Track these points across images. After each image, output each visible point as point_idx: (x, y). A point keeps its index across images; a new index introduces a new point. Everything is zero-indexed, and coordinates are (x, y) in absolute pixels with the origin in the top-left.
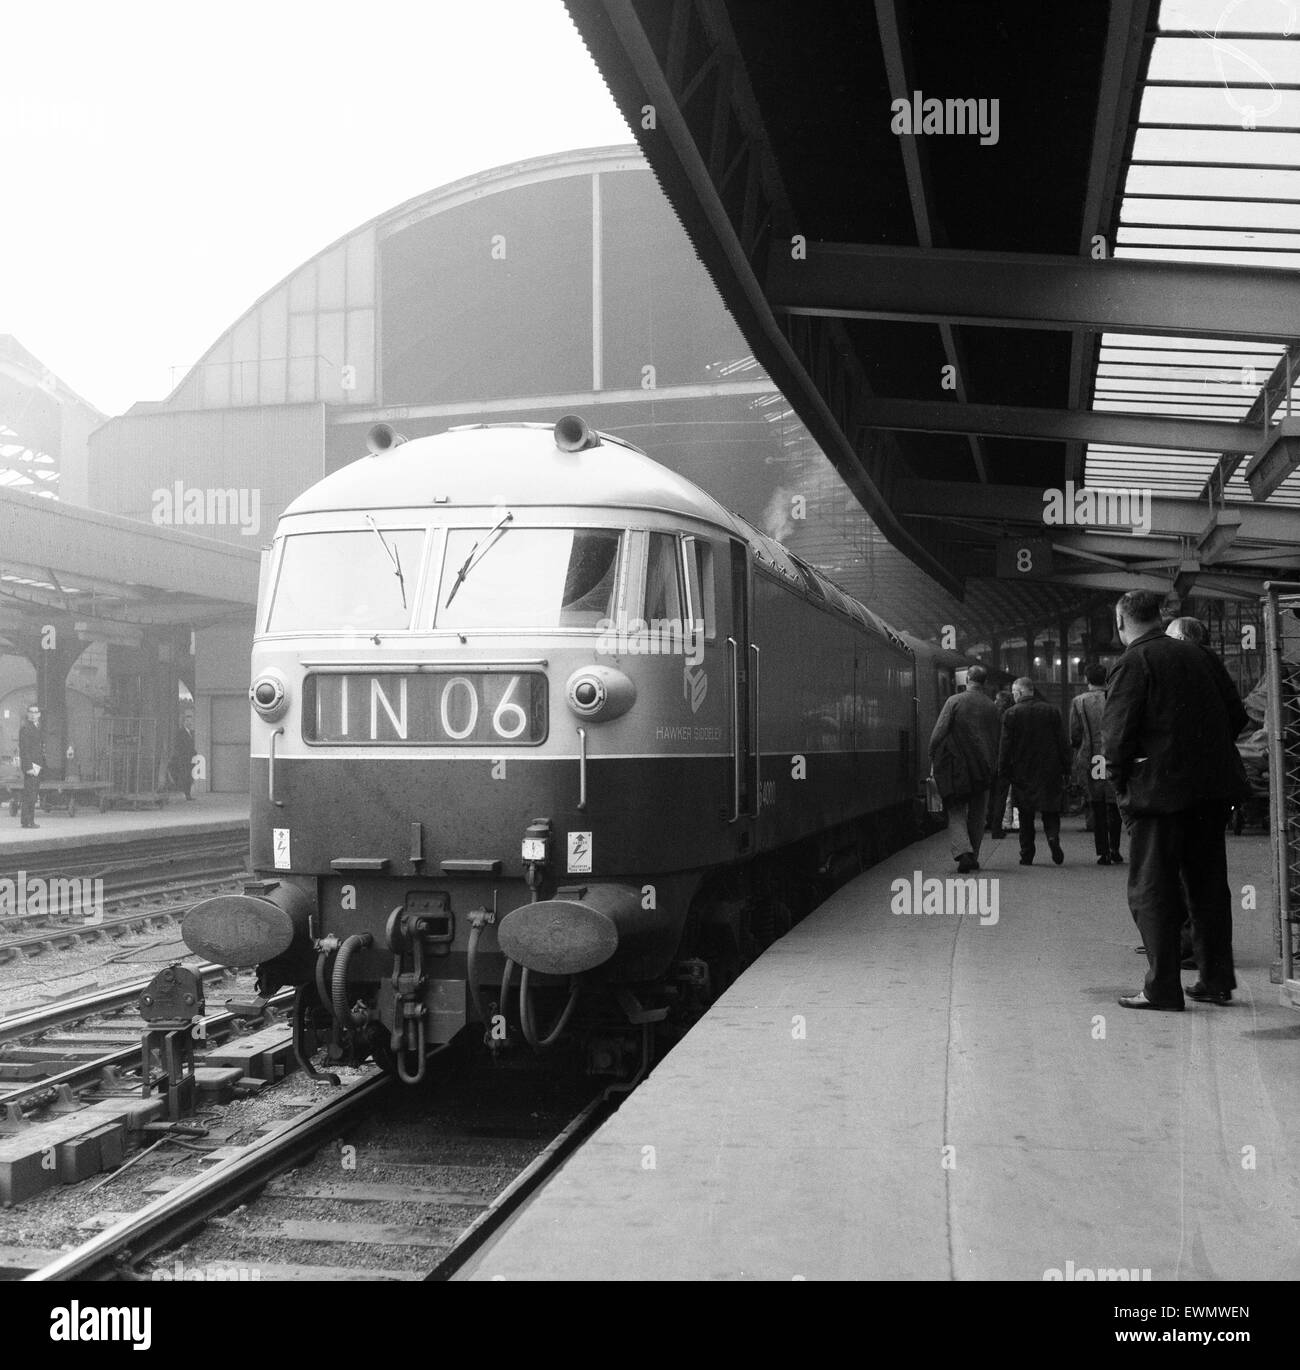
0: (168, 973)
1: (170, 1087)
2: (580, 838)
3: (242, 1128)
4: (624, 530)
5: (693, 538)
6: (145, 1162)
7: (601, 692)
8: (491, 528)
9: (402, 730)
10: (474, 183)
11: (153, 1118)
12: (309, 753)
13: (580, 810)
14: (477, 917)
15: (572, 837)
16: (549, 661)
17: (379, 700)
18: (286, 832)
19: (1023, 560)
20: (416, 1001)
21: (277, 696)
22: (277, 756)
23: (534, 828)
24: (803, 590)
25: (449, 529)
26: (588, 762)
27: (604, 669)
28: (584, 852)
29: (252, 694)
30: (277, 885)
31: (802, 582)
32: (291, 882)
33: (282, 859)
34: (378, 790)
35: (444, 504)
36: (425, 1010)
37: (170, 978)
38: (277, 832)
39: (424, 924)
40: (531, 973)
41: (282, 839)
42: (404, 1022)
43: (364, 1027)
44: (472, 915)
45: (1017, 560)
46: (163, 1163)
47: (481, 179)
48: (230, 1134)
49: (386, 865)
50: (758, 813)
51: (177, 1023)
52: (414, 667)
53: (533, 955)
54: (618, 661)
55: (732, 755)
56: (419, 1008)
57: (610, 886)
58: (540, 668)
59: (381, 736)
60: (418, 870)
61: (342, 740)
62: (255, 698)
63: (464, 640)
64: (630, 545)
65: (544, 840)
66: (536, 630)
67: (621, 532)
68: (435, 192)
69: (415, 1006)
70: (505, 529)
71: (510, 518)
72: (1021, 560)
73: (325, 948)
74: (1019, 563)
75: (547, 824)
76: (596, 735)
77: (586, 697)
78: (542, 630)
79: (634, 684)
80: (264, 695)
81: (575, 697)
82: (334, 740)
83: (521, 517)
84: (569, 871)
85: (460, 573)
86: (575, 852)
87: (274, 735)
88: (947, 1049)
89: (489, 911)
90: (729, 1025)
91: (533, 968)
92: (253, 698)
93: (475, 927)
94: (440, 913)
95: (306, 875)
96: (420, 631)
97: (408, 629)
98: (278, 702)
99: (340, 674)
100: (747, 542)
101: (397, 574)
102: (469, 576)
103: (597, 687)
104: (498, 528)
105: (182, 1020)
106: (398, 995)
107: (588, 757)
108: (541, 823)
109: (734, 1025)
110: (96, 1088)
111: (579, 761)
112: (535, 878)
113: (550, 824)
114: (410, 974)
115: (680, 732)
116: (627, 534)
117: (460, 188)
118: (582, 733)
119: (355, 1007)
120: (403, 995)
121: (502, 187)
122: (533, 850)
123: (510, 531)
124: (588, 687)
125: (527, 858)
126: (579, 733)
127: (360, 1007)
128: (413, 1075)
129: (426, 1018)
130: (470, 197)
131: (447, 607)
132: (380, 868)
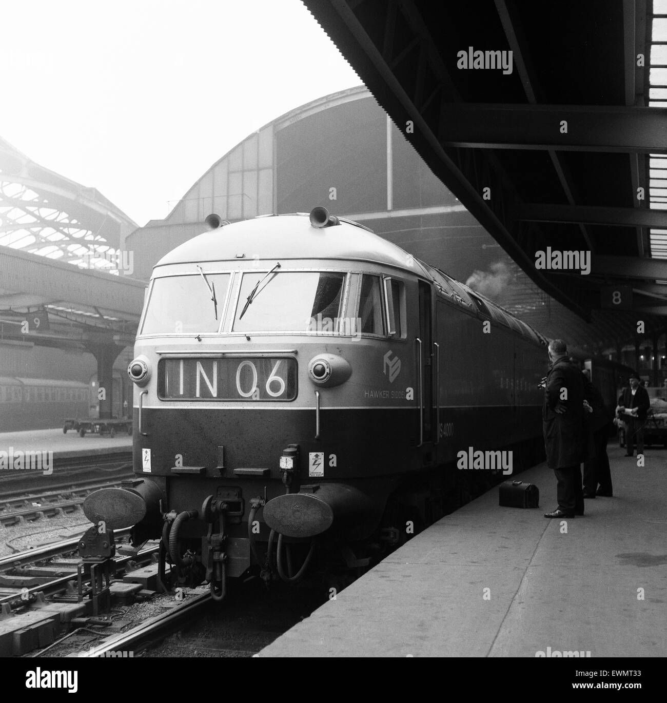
0: (93, 530)
1: (93, 596)
2: (317, 456)
3: (133, 621)
4: (347, 273)
5: (390, 278)
6: (67, 642)
7: (328, 369)
8: (267, 272)
9: (214, 392)
10: (325, 101)
11: (78, 615)
12: (161, 405)
13: (317, 439)
14: (255, 502)
15: (312, 455)
16: (298, 351)
17: (201, 374)
18: (149, 450)
19: (616, 298)
20: (221, 551)
21: (143, 372)
22: (143, 407)
23: (288, 450)
24: (476, 312)
25: (244, 273)
26: (321, 411)
27: (331, 356)
28: (319, 464)
29: (129, 370)
30: (142, 482)
31: (475, 307)
32: (151, 480)
33: (147, 467)
34: (200, 427)
35: (242, 258)
36: (226, 557)
37: (94, 532)
38: (144, 450)
39: (225, 506)
40: (283, 537)
41: (146, 454)
42: (214, 564)
43: (191, 566)
44: (253, 501)
45: (613, 297)
46: (78, 643)
47: (328, 99)
48: (125, 625)
49: (203, 471)
50: (438, 441)
51: (98, 559)
52: (220, 354)
53: (283, 526)
54: (340, 351)
55: (419, 407)
56: (222, 555)
57: (334, 484)
58: (293, 355)
59: (202, 395)
60: (222, 474)
61: (179, 398)
62: (131, 373)
63: (249, 339)
64: (350, 282)
65: (293, 457)
66: (291, 332)
67: (345, 274)
68: (304, 106)
69: (220, 554)
70: (276, 273)
71: (279, 266)
72: (615, 298)
73: (169, 518)
74: (614, 299)
75: (296, 448)
76: (326, 395)
77: (319, 373)
78: (294, 332)
79: (350, 365)
80: (136, 371)
81: (313, 373)
82: (176, 397)
83: (285, 265)
84: (310, 476)
85: (248, 299)
86: (314, 465)
87: (142, 394)
88: (513, 599)
89: (262, 498)
90: (383, 577)
91: (284, 534)
92: (129, 373)
93: (253, 508)
94: (236, 499)
95: (160, 476)
96: (222, 333)
97: (217, 332)
98: (144, 375)
99: (179, 359)
100: (432, 282)
101: (212, 300)
102: (255, 301)
103: (325, 366)
104: (271, 272)
105: (102, 557)
106: (210, 547)
107: (321, 408)
108: (293, 447)
109: (386, 577)
110: (63, 593)
111: (316, 410)
112: (287, 479)
113: (298, 447)
114: (217, 535)
115: (381, 394)
116: (349, 275)
117: (318, 104)
118: (317, 394)
119: (186, 554)
120: (213, 547)
121: (339, 103)
122: (286, 463)
123: (280, 274)
124: (321, 366)
125: (282, 468)
126: (316, 394)
127: (188, 554)
128: (219, 596)
129: (227, 562)
130: (323, 108)
131: (240, 319)
132: (199, 472)
